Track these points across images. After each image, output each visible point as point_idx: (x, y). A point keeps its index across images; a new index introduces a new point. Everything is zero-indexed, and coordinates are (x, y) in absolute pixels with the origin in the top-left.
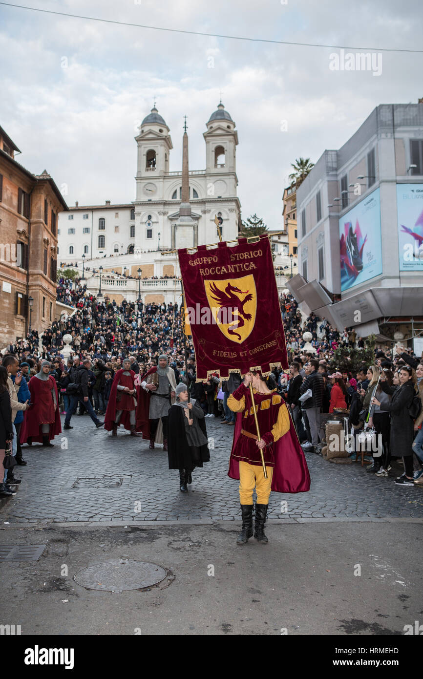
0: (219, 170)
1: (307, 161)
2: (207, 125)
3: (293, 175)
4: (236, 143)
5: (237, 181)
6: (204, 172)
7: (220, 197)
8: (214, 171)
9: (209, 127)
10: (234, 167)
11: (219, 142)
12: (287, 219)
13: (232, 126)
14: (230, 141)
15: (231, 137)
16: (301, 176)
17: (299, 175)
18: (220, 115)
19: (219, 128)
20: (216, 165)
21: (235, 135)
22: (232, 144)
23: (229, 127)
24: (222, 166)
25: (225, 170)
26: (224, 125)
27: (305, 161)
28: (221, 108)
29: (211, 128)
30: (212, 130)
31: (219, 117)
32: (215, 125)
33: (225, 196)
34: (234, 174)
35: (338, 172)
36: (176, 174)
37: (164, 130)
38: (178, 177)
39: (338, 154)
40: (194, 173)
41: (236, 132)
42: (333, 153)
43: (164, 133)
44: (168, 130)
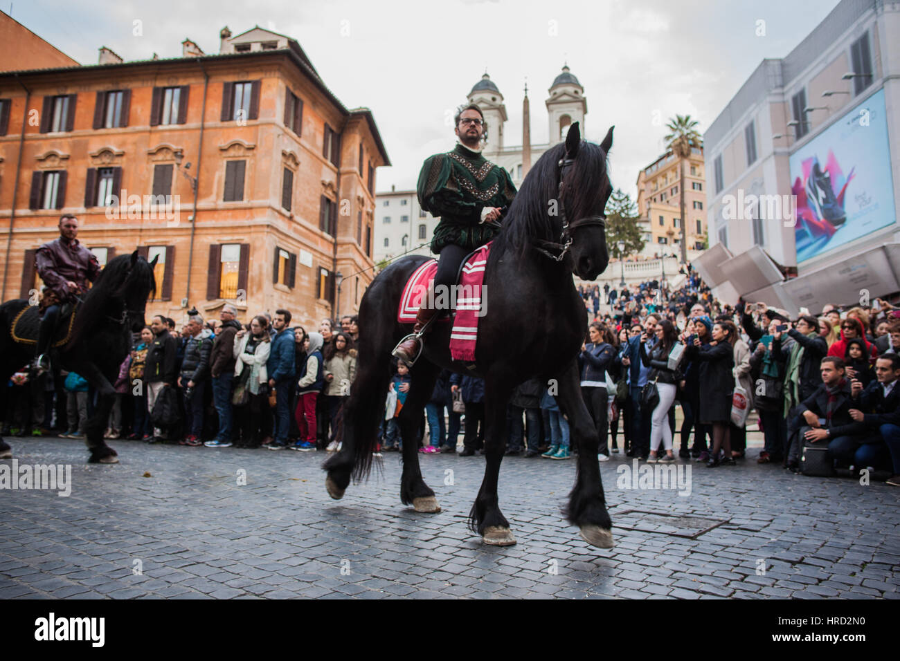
1: (687, 119)
2: (550, 91)
3: (668, 138)
4: (585, 111)
6: (547, 147)
9: (552, 93)
11: (564, 110)
12: (649, 203)
13: (579, 91)
14: (578, 109)
15: (580, 104)
16: (681, 137)
17: (677, 136)
18: (566, 78)
19: (565, 94)
20: (561, 138)
21: (584, 102)
22: (581, 112)
23: (576, 92)
26: (571, 89)
27: (684, 119)
28: (566, 71)
29: (555, 94)
30: (556, 96)
31: (564, 81)
32: (559, 90)
35: (786, 89)
36: (513, 149)
37: (498, 98)
38: (515, 153)
39: (783, 64)
40: (535, 148)
41: (585, 98)
42: (776, 63)
43: (498, 102)
44: (502, 99)
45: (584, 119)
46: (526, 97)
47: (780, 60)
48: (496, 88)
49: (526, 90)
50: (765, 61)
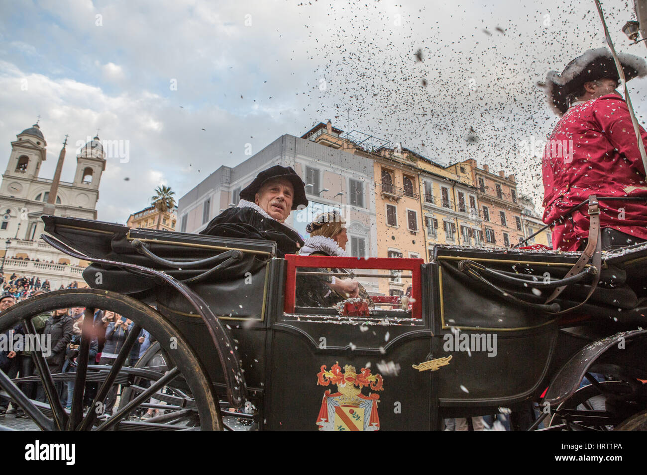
0: (84, 185)
1: (169, 189)
3: (155, 198)
4: (103, 169)
5: (97, 198)
6: (71, 185)
7: (81, 207)
8: (79, 185)
9: (83, 151)
10: (98, 186)
11: (90, 164)
14: (99, 166)
15: (101, 163)
16: (162, 199)
17: (160, 198)
20: (83, 181)
21: (104, 162)
22: (100, 169)
24: (88, 183)
25: (90, 187)
27: (167, 189)
28: (97, 139)
29: (85, 152)
30: (85, 154)
33: (85, 207)
34: (98, 192)
35: (231, 185)
36: (45, 181)
37: (42, 143)
38: (46, 183)
39: (231, 171)
40: (62, 183)
41: (105, 160)
42: (228, 169)
43: (42, 146)
44: (45, 145)
45: (101, 174)
46: (64, 148)
47: (231, 168)
48: (43, 136)
49: (65, 144)
50: (223, 167)
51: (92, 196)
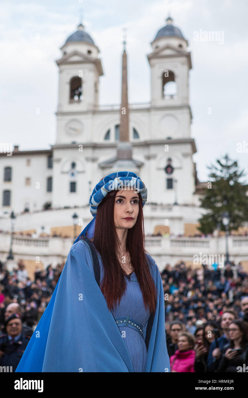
0: (167, 102)
2: (152, 44)
4: (190, 67)
5: (191, 117)
6: (148, 106)
7: (169, 138)
8: (160, 103)
9: (154, 46)
10: (187, 98)
11: (168, 65)
13: (184, 44)
14: (183, 64)
15: (184, 59)
18: (169, 30)
19: (168, 47)
20: (163, 96)
21: (188, 56)
22: (186, 68)
23: (180, 46)
24: (172, 96)
25: (176, 102)
26: (175, 42)
28: (169, 22)
29: (157, 48)
30: (158, 50)
31: (167, 33)
32: (162, 43)
33: (176, 135)
34: (189, 108)
36: (109, 108)
37: (94, 51)
38: (112, 112)
40: (135, 107)
41: (190, 53)
43: (94, 55)
44: (99, 51)
45: (188, 75)
46: (125, 51)
48: (92, 40)
49: (125, 43)
51: (183, 115)
